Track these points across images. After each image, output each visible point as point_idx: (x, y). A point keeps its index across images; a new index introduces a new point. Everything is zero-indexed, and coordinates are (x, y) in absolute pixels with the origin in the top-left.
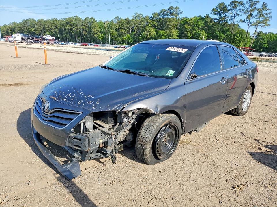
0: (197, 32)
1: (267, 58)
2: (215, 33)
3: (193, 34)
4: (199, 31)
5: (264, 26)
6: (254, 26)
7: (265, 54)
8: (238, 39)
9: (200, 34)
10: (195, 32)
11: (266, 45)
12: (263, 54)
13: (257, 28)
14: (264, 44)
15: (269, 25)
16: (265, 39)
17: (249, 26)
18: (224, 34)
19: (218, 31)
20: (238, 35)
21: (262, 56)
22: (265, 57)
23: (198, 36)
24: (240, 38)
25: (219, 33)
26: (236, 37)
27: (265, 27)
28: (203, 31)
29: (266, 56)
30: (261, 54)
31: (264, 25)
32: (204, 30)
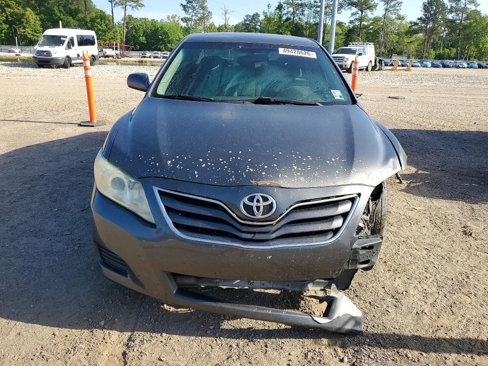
0: (16, 10)
1: (152, 59)
2: (56, 15)
3: (7, 16)
4: (20, 8)
5: (135, 7)
6: (121, 6)
7: (148, 54)
8: (100, 27)
9: (23, 15)
10: (12, 11)
11: (143, 39)
12: (145, 54)
13: (125, 10)
14: (139, 37)
15: (143, 5)
16: (139, 29)
17: (113, 5)
18: (73, 18)
19: (60, 11)
20: (99, 20)
21: (145, 57)
22: (149, 59)
23: (19, 20)
24: (103, 25)
25: (64, 15)
26: (96, 25)
27: (138, 9)
28: (28, 9)
29: (150, 57)
30: (143, 54)
31: (135, 4)
32: (29, 7)
